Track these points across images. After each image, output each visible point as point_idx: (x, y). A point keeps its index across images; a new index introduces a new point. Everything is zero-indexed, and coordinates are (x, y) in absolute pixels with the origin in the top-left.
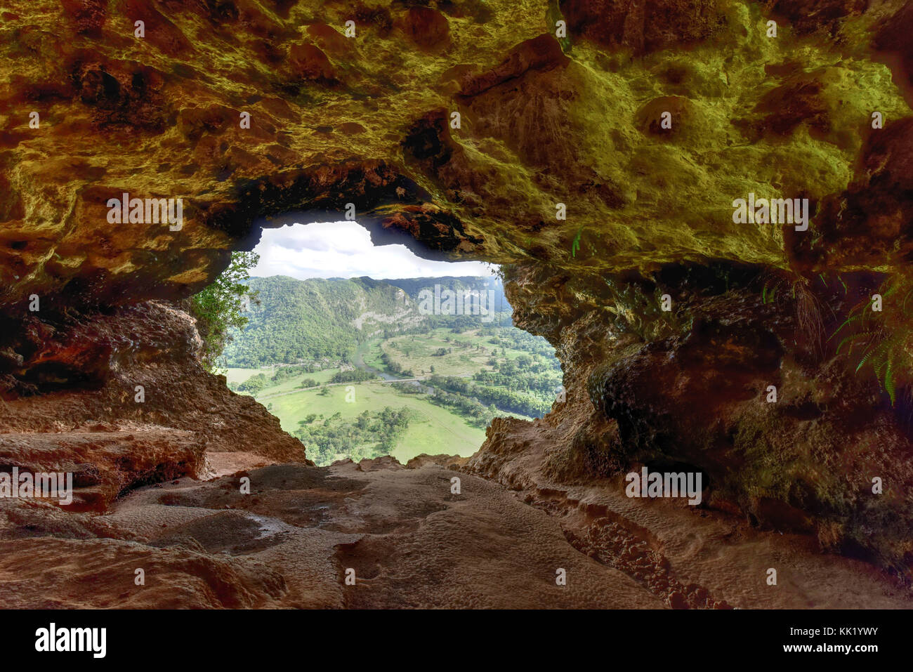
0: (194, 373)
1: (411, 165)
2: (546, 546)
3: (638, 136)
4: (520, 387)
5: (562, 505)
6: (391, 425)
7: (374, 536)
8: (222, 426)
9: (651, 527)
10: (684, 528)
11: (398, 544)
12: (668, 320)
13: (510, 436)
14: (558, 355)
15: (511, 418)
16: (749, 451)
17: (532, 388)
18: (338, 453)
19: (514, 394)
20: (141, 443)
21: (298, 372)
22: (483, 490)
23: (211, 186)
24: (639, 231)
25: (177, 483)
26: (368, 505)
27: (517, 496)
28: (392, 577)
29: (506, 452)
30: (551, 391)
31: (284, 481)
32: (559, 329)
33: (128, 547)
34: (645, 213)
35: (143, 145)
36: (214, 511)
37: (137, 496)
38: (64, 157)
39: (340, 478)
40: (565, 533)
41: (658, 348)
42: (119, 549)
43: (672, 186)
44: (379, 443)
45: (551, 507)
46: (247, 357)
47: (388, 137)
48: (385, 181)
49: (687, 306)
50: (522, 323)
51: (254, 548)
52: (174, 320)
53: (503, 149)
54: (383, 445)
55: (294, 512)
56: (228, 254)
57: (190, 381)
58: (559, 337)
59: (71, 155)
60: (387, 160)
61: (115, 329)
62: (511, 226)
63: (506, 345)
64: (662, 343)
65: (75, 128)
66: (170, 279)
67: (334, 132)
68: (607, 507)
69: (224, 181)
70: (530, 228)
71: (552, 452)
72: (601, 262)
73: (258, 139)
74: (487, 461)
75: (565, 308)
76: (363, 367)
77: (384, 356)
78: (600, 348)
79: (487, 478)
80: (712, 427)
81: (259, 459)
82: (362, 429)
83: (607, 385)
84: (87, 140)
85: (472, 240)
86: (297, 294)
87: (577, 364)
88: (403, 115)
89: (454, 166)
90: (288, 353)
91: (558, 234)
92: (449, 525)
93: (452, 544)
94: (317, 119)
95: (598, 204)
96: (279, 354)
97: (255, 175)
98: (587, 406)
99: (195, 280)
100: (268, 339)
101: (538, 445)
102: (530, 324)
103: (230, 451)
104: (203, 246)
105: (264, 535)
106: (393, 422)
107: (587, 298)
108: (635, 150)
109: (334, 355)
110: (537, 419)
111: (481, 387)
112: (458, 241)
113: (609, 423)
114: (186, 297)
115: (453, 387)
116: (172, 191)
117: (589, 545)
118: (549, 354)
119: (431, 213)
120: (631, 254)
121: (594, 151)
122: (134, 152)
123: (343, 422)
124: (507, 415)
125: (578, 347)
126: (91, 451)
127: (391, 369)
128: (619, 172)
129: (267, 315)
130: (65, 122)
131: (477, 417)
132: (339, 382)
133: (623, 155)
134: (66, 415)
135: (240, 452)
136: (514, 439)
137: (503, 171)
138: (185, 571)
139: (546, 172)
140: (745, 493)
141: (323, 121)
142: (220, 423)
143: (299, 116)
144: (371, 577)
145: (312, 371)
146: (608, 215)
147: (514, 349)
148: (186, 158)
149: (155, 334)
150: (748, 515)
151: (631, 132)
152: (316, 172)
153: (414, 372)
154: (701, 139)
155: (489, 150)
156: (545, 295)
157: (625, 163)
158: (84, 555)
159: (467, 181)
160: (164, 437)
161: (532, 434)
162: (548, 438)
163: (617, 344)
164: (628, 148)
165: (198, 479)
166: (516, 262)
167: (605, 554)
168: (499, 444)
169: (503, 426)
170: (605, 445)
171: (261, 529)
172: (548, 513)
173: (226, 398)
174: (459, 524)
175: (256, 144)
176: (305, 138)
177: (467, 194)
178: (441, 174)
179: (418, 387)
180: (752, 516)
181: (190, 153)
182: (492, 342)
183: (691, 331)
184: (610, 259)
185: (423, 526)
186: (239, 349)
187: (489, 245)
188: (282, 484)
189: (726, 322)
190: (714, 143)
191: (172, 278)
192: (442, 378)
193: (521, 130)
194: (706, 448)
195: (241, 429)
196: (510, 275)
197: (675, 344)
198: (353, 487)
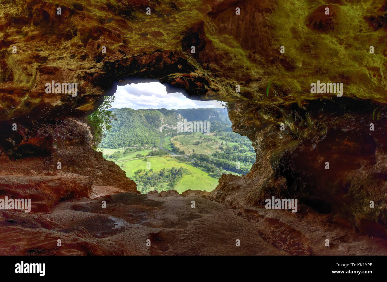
0: (89, 151)
1: (185, 51)
2: (249, 238)
3: (306, 29)
4: (234, 160)
5: (256, 217)
6: (175, 175)
7: (167, 230)
8: (101, 174)
9: (302, 231)
10: (320, 232)
11: (178, 234)
12: (313, 129)
13: (230, 183)
14: (253, 145)
15: (231, 175)
16: (357, 195)
17: (239, 160)
18: (152, 186)
19: (231, 162)
20: (65, 181)
21: (134, 151)
22: (218, 209)
23: (94, 65)
24: (302, 82)
25: (79, 200)
26: (164, 214)
27: (234, 211)
28: (175, 251)
29: (228, 191)
30: (248, 162)
31: (127, 201)
32: (255, 133)
33: (51, 234)
34: (306, 73)
35: (63, 45)
36: (95, 214)
37: (62, 206)
38: (30, 52)
39: (151, 200)
40: (258, 231)
41: (307, 142)
42: (46, 235)
43: (323, 58)
44: (169, 183)
45: (251, 218)
46: (113, 143)
47: (175, 38)
48: (172, 62)
49: (323, 122)
50: (236, 130)
51: (111, 233)
52: (80, 127)
53: (232, 41)
54: (171, 184)
55: (131, 216)
56: (102, 97)
57: (87, 154)
58: (254, 137)
59: (32, 51)
60: (174, 50)
61: (55, 131)
62: (234, 81)
63: (228, 140)
64: (310, 140)
65: (33, 38)
66: (77, 109)
67: (149, 36)
68: (279, 220)
69: (99, 62)
70: (244, 82)
71: (251, 192)
72: (279, 99)
73: (114, 42)
74: (219, 194)
75: (258, 123)
76: (163, 149)
77: (172, 144)
78: (275, 142)
79: (219, 202)
80: (336, 183)
81: (116, 189)
82: (162, 177)
83: (281, 160)
84: (38, 44)
85: (213, 90)
86: (134, 116)
87: (263, 150)
88: (182, 26)
89: (207, 51)
90: (130, 142)
91: (258, 85)
92: (202, 226)
93: (204, 235)
94: (140, 30)
95: (280, 69)
96: (126, 143)
97: (113, 60)
98: (268, 170)
99: (88, 109)
100: (121, 136)
101: (244, 188)
102: (240, 131)
103: (104, 185)
104: (91, 93)
105: (116, 227)
106: (176, 174)
107: (269, 118)
108: (304, 38)
109: (150, 144)
110: (243, 175)
111: (216, 159)
112: (207, 91)
113: (281, 179)
114: (85, 116)
115: (203, 159)
116: (77, 68)
117: (270, 238)
118: (248, 144)
119: (194, 77)
120: (296, 95)
121: (281, 40)
122: (59, 49)
123: (154, 173)
124: (228, 173)
125: (264, 142)
126: (43, 185)
127: (175, 150)
128: (294, 51)
129: (121, 125)
130: (28, 35)
131: (213, 173)
132: (152, 155)
133: (297, 41)
134: (35, 168)
135: (109, 186)
136: (232, 185)
137: (232, 53)
138: (75, 248)
139: (254, 53)
140: (353, 216)
141: (143, 30)
142: (100, 173)
143: (132, 28)
144: (165, 251)
145: (140, 150)
146: (286, 74)
147: (231, 142)
148: (82, 52)
149: (72, 133)
150: (354, 227)
151: (303, 28)
152: (141, 58)
153: (185, 152)
154: (343, 30)
155: (225, 41)
156: (248, 116)
157: (297, 45)
158: (30, 237)
159: (213, 59)
160: (75, 179)
161: (241, 182)
162: (249, 185)
163: (284, 140)
164: (300, 37)
165: (90, 198)
166: (234, 100)
167: (279, 243)
168: (225, 187)
169: (227, 178)
170: (278, 190)
171: (115, 224)
172: (249, 221)
173: (102, 162)
174: (207, 225)
175: (113, 44)
176: (135, 40)
177: (213, 65)
178: (200, 56)
179: (187, 159)
180: (356, 228)
181: (84, 49)
182: (221, 139)
183: (326, 134)
184: (284, 97)
185: (190, 225)
186: (109, 140)
187: (222, 92)
188: (126, 202)
189: (345, 130)
190: (351, 32)
191: (78, 108)
192: (198, 155)
193: (242, 30)
194: (333, 193)
195: (109, 176)
196: (231, 107)
197: (316, 141)
198: (157, 204)
